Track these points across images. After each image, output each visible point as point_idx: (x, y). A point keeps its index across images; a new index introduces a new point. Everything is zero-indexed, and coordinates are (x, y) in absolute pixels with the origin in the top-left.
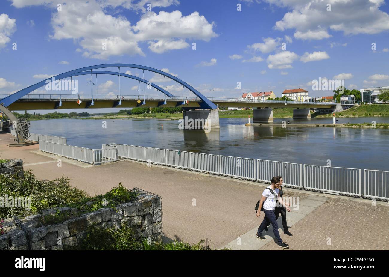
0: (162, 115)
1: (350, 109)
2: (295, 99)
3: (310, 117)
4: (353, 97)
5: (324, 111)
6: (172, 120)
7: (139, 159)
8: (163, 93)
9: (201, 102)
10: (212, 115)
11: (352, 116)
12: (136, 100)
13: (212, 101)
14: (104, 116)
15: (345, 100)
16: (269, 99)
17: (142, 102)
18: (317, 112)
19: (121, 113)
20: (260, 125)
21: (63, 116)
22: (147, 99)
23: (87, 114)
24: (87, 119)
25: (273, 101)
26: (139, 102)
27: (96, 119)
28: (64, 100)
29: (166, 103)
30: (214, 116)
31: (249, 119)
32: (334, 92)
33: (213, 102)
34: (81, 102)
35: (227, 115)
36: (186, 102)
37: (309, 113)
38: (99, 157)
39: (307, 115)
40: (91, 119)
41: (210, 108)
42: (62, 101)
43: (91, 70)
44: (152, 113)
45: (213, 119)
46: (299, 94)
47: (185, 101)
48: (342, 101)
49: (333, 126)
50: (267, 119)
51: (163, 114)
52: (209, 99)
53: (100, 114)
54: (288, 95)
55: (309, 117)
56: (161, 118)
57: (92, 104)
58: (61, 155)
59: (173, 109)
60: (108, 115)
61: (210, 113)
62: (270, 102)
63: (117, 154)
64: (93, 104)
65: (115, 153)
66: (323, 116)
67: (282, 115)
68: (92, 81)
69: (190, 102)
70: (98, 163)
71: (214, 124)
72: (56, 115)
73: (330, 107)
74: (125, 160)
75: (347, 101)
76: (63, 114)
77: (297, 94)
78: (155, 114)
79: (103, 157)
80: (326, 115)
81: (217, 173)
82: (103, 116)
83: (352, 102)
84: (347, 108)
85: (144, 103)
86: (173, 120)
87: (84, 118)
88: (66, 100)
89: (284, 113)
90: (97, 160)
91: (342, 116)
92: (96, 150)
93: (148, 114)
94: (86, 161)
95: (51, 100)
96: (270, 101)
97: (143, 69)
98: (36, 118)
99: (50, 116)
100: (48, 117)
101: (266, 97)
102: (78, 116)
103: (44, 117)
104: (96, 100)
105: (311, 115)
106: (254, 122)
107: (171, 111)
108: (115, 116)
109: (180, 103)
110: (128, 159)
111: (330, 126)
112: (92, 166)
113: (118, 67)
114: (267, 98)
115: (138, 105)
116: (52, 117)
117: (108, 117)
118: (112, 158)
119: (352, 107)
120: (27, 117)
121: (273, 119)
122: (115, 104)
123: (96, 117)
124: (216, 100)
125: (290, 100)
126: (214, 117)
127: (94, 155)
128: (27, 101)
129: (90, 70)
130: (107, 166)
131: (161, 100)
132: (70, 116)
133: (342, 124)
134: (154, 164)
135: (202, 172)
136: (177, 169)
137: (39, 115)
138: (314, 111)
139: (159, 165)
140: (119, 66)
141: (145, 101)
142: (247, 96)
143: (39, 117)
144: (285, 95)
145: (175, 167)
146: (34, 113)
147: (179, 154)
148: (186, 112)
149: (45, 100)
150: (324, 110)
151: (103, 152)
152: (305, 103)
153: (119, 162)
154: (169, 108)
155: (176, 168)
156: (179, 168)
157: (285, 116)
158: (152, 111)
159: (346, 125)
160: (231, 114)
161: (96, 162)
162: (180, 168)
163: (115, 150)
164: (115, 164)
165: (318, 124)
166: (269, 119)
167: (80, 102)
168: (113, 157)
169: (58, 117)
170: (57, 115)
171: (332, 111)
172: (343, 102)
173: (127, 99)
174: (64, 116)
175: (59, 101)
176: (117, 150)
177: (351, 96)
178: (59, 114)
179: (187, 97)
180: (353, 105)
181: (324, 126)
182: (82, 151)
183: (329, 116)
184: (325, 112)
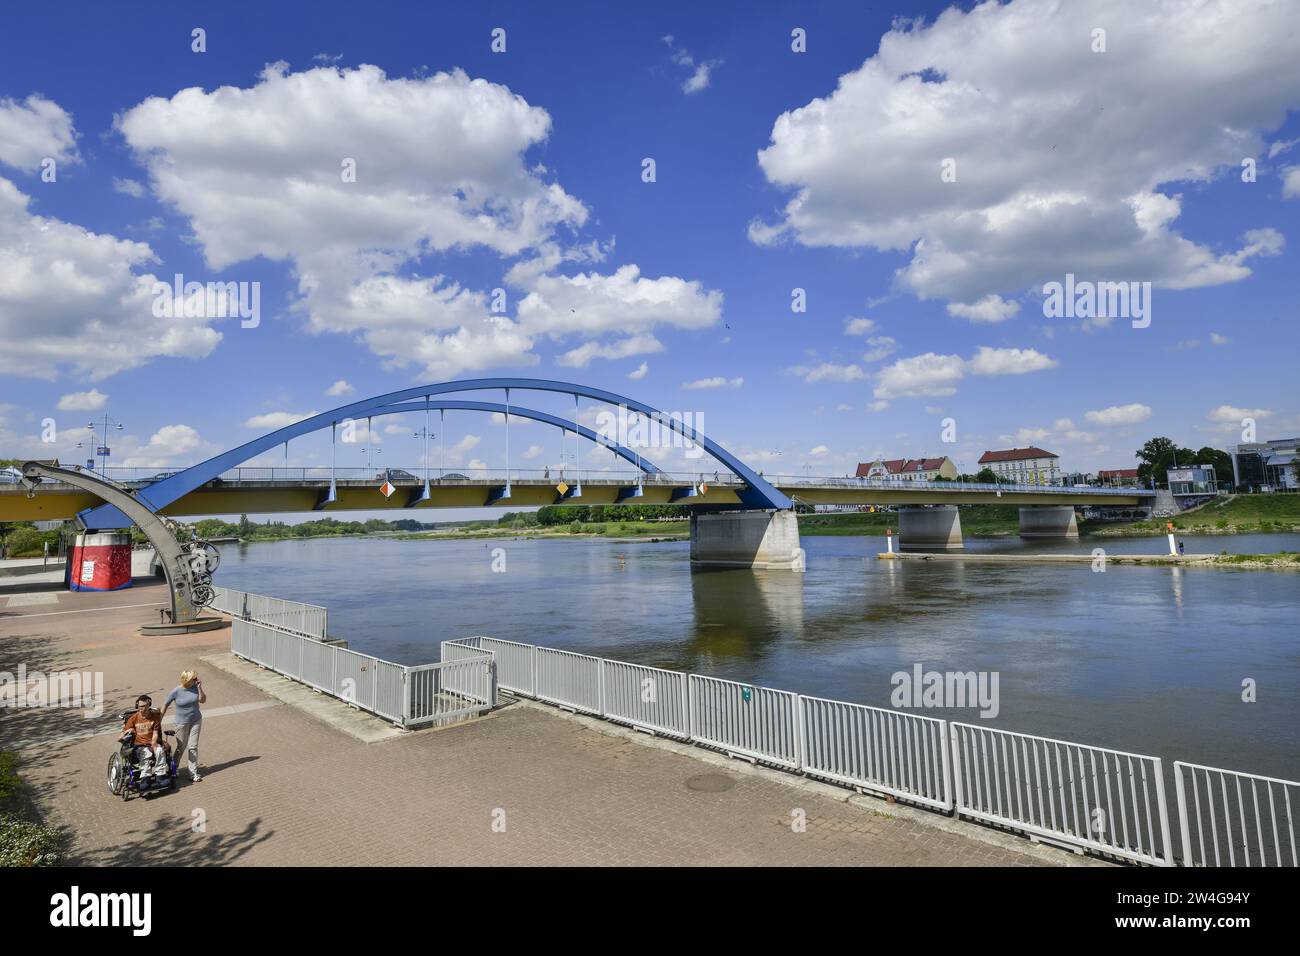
0: (623, 528)
1: (1202, 506)
2: (1018, 477)
3: (1077, 534)
4: (1208, 470)
5: (1118, 515)
6: (653, 541)
7: (576, 706)
8: (634, 463)
9: (743, 487)
10: (777, 529)
11: (1214, 529)
12: (552, 483)
13: (777, 486)
14: (460, 531)
15: (1183, 480)
16: (939, 479)
17: (571, 489)
18: (1095, 518)
19: (508, 519)
20: (925, 558)
21: (346, 531)
22: (586, 481)
23: (412, 525)
24: (412, 537)
25: (950, 485)
26: (563, 489)
27: (437, 537)
28: (345, 485)
29: (640, 493)
30: (784, 530)
31: (889, 539)
32: (1137, 456)
33: (780, 489)
34: (394, 489)
35: (814, 527)
36: (701, 488)
37: (1073, 522)
38: (426, 691)
39: (1065, 528)
40: (424, 537)
41: (771, 506)
42: (337, 488)
43: (428, 396)
44: (595, 521)
45: (782, 541)
46: (1029, 463)
47: (698, 487)
48: (1173, 484)
49: (1172, 563)
50: (945, 539)
51: (627, 524)
52: (768, 479)
53: (448, 525)
54: (994, 467)
55: (1073, 534)
56: (620, 536)
57: (427, 495)
58: (294, 677)
59: (654, 510)
60: (473, 525)
61: (771, 523)
62: (943, 487)
63: (494, 681)
64: (428, 497)
65: (489, 678)
66: (1117, 531)
67: (985, 526)
68: (427, 427)
69: (711, 489)
70: (422, 719)
71: (784, 555)
72: (327, 528)
73: (1135, 502)
74: (524, 703)
75: (1191, 484)
76: (346, 524)
77: (1023, 462)
78: (603, 524)
79: (442, 691)
80: (1126, 526)
81: (937, 804)
82: (456, 531)
83: (1206, 487)
84: (1194, 506)
85: (578, 493)
86: (657, 541)
87: (404, 536)
88: (350, 485)
89: (989, 522)
90: (419, 710)
91: (1181, 531)
92: (414, 669)
93: (584, 526)
94: (377, 712)
95: (304, 485)
96: (943, 484)
97: (576, 394)
98: (272, 536)
99: (309, 530)
100: (304, 532)
101: (928, 474)
102: (388, 529)
103: (293, 532)
104: (436, 484)
105: (1078, 525)
106: (902, 550)
107: (652, 515)
108: (491, 531)
109: (682, 491)
110: (534, 699)
111: (1161, 563)
112: (396, 732)
113: (504, 390)
114: (933, 475)
115: (558, 498)
116: (315, 533)
117: (472, 532)
118: (475, 696)
119: (1209, 500)
120: (247, 532)
121: (961, 540)
122: (492, 494)
123: (438, 532)
124: (789, 481)
125: (1004, 481)
126: (784, 535)
127: (406, 689)
128: (234, 486)
129: (424, 399)
130: (457, 733)
131: (626, 483)
132: (366, 530)
133: (1204, 556)
134: (639, 731)
135: (859, 790)
136: (738, 762)
137: (281, 525)
138: (1083, 515)
139: (658, 735)
140: (507, 385)
141: (579, 487)
142: (872, 469)
143: (278, 532)
144: (986, 466)
145: (731, 755)
146: (269, 522)
147: (748, 701)
148: (699, 518)
149: (286, 486)
150: (1118, 512)
151: (443, 675)
152: (1051, 489)
153: (500, 715)
154: (642, 506)
155: (735, 757)
156: (749, 762)
157: (994, 530)
158: (596, 516)
159: (1217, 558)
160: (824, 523)
161: (412, 717)
162: (753, 761)
163: (487, 667)
164: (484, 724)
165: (1119, 557)
166: (949, 540)
167: (391, 489)
168: (480, 691)
169: (335, 532)
170: (331, 528)
171: (1144, 515)
172: (1177, 486)
173: (529, 481)
174: (352, 530)
175: (329, 487)
176: (493, 668)
177: (1204, 467)
178: (336, 523)
179: (702, 475)
180: (1212, 496)
181: (1138, 562)
182: (364, 670)
183: (1138, 531)
184: (1120, 517)
